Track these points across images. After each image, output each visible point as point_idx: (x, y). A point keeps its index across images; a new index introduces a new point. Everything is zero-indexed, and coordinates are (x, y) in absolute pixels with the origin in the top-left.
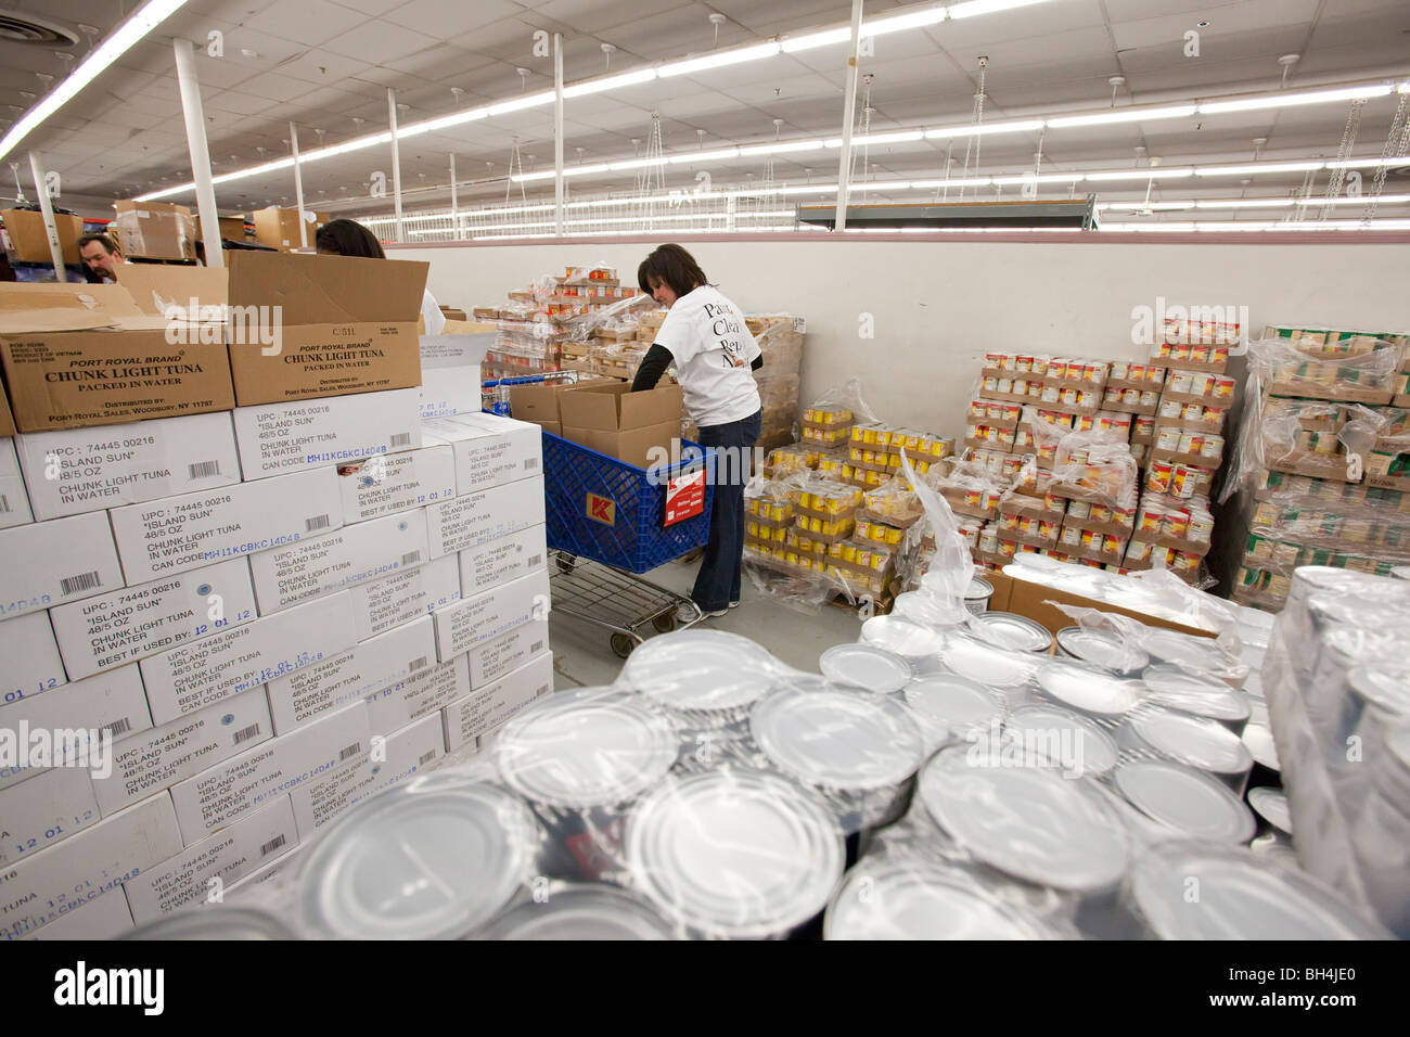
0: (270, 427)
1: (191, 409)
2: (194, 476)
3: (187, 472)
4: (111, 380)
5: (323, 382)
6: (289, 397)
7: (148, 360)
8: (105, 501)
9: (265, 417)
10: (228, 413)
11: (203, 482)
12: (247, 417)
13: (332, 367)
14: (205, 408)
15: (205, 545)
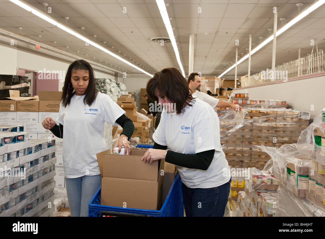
0: (43, 115)
1: (33, 111)
2: (33, 120)
3: (32, 120)
4: (26, 106)
5: (51, 110)
6: (46, 111)
7: (30, 104)
8: (23, 121)
9: (43, 114)
10: (38, 113)
11: (34, 121)
12: (40, 113)
13: (52, 107)
14: (35, 111)
15: (32, 130)
